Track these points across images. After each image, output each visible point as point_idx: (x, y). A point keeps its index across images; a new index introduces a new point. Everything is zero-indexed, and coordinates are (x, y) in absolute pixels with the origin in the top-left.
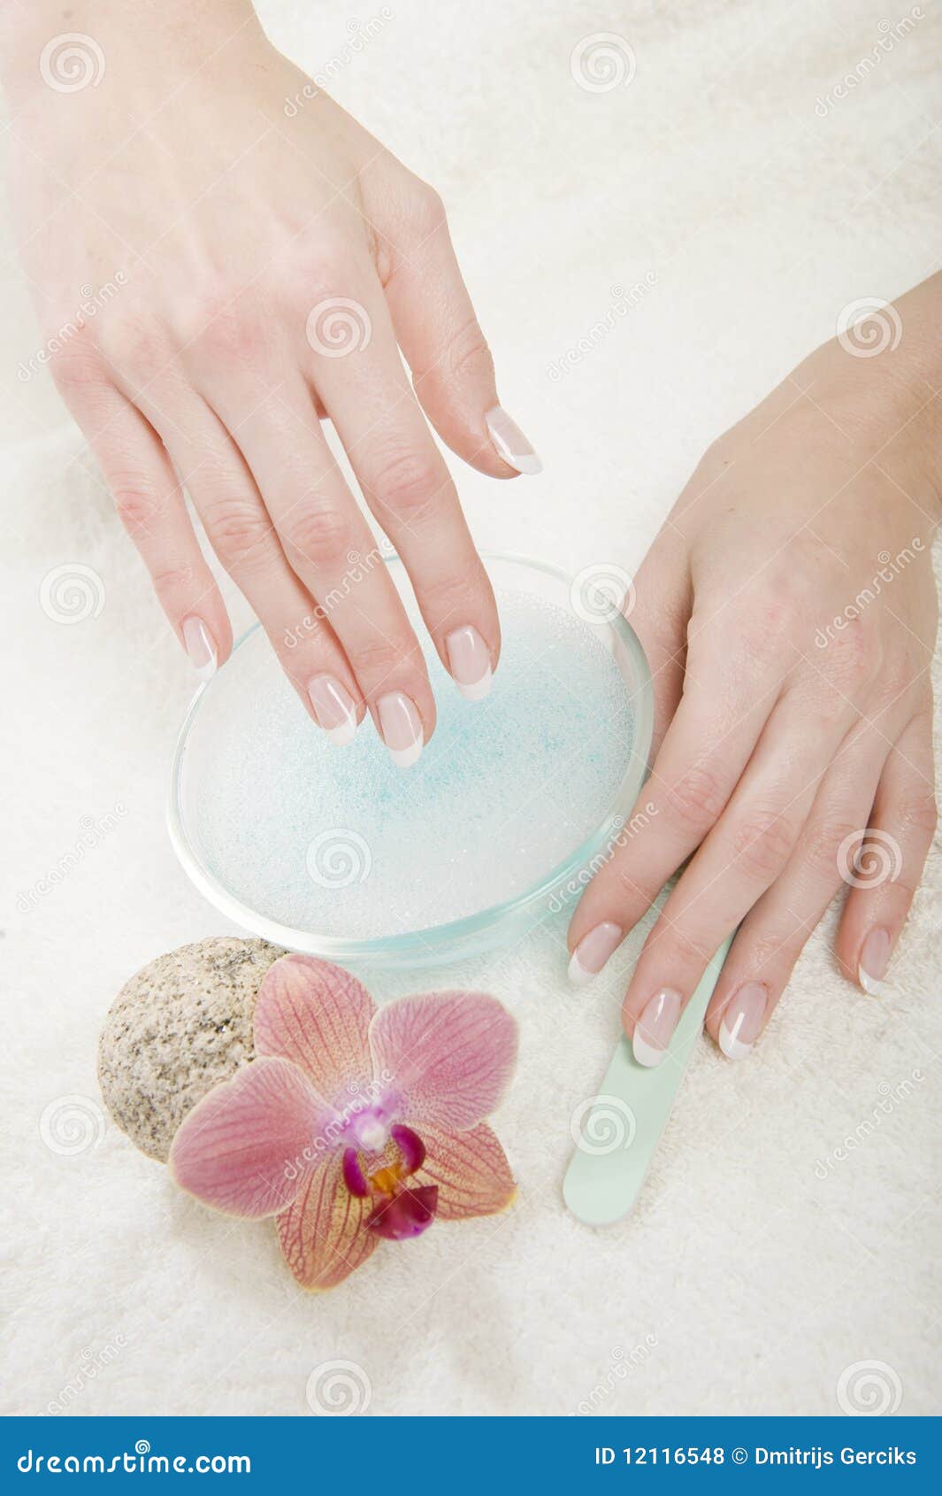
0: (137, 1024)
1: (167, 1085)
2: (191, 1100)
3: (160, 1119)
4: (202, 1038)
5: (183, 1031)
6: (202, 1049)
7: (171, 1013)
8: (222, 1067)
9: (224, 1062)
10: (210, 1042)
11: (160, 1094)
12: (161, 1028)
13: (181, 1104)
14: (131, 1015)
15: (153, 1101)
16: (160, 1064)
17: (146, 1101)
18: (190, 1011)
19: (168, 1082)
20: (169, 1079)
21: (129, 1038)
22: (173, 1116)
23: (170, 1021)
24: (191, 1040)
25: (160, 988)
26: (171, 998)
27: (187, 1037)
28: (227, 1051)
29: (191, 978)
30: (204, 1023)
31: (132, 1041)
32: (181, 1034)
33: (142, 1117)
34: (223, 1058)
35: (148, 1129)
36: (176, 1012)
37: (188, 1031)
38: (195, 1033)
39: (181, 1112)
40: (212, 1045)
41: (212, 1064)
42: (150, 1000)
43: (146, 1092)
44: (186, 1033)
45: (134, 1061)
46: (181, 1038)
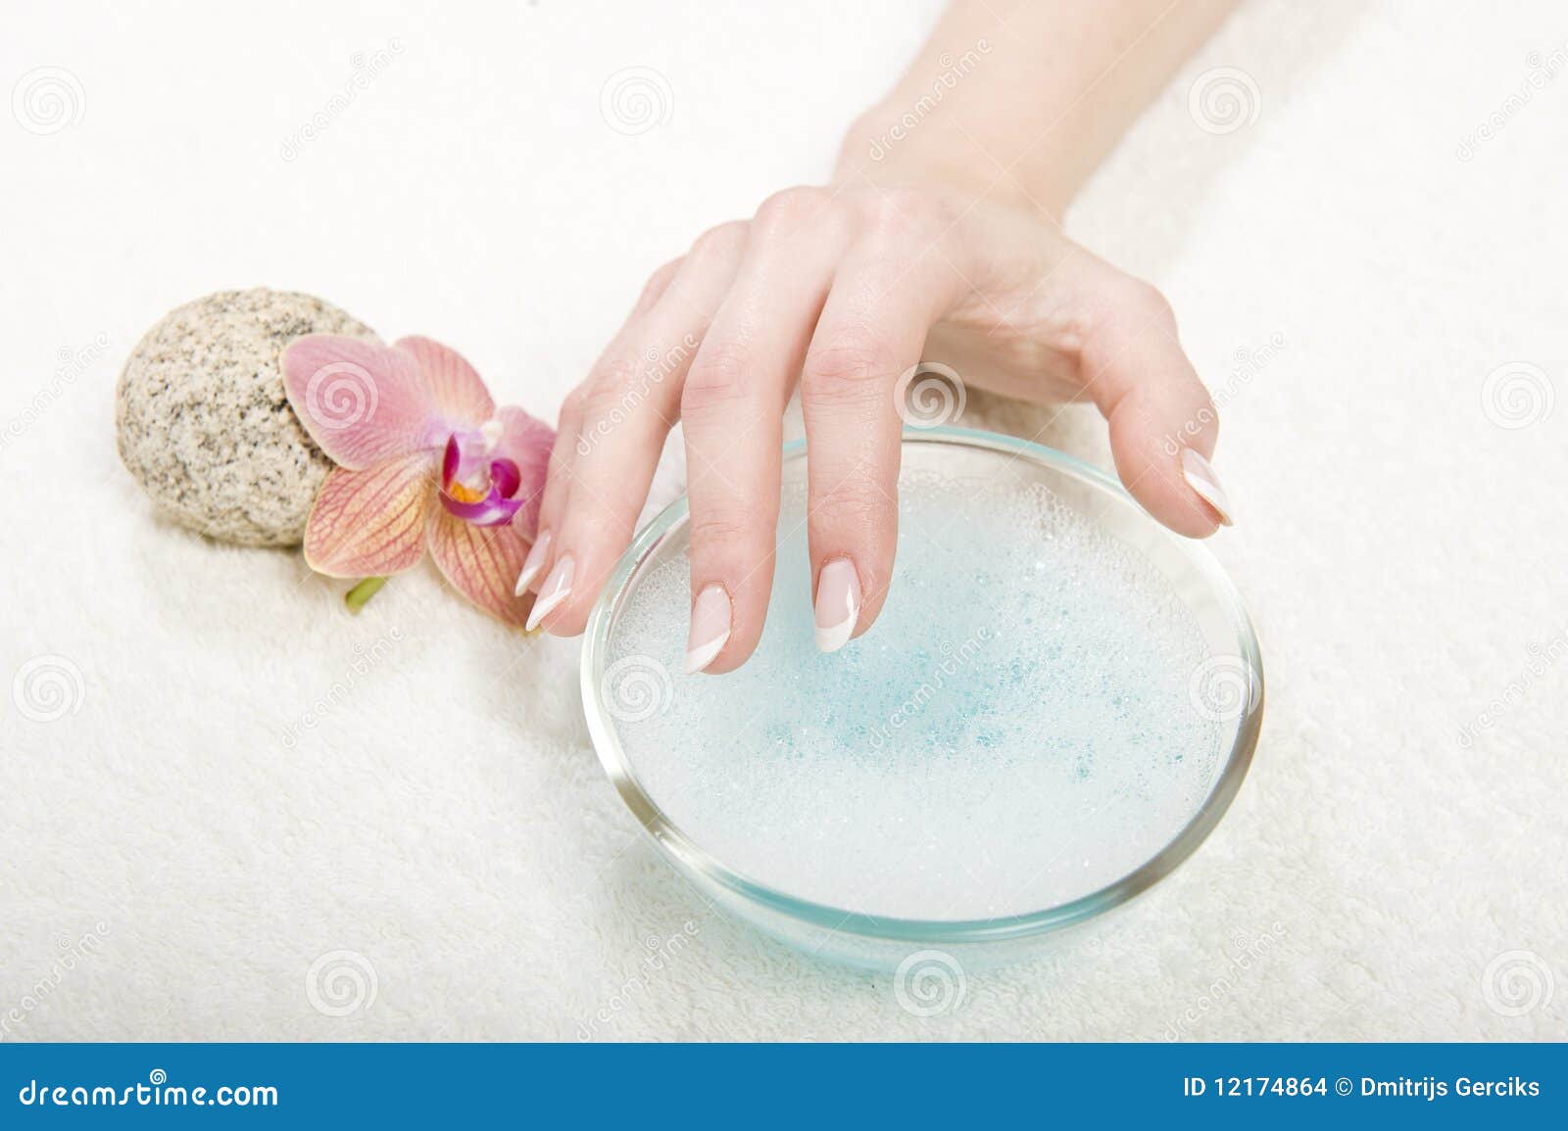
0: (181, 385)
1: (210, 457)
2: (234, 476)
3: (194, 486)
4: (256, 415)
5: (235, 402)
6: (254, 427)
7: (222, 381)
8: (273, 447)
9: (276, 444)
10: (265, 420)
11: (197, 463)
12: (210, 398)
13: (221, 477)
14: (173, 371)
15: (189, 468)
16: (204, 433)
17: (180, 467)
18: (245, 385)
19: (211, 453)
20: (212, 450)
21: (170, 398)
22: (209, 487)
23: (220, 390)
24: (243, 416)
25: (209, 349)
26: (223, 364)
27: (238, 410)
28: (282, 432)
29: (246, 345)
30: (259, 399)
31: (173, 402)
32: (232, 406)
33: (171, 480)
34: (276, 440)
35: (177, 492)
36: (227, 381)
37: (241, 404)
38: (248, 408)
39: (220, 485)
40: (268, 424)
41: (264, 444)
42: (196, 360)
43: (181, 458)
44: (238, 406)
45: (172, 424)
46: (231, 410)
